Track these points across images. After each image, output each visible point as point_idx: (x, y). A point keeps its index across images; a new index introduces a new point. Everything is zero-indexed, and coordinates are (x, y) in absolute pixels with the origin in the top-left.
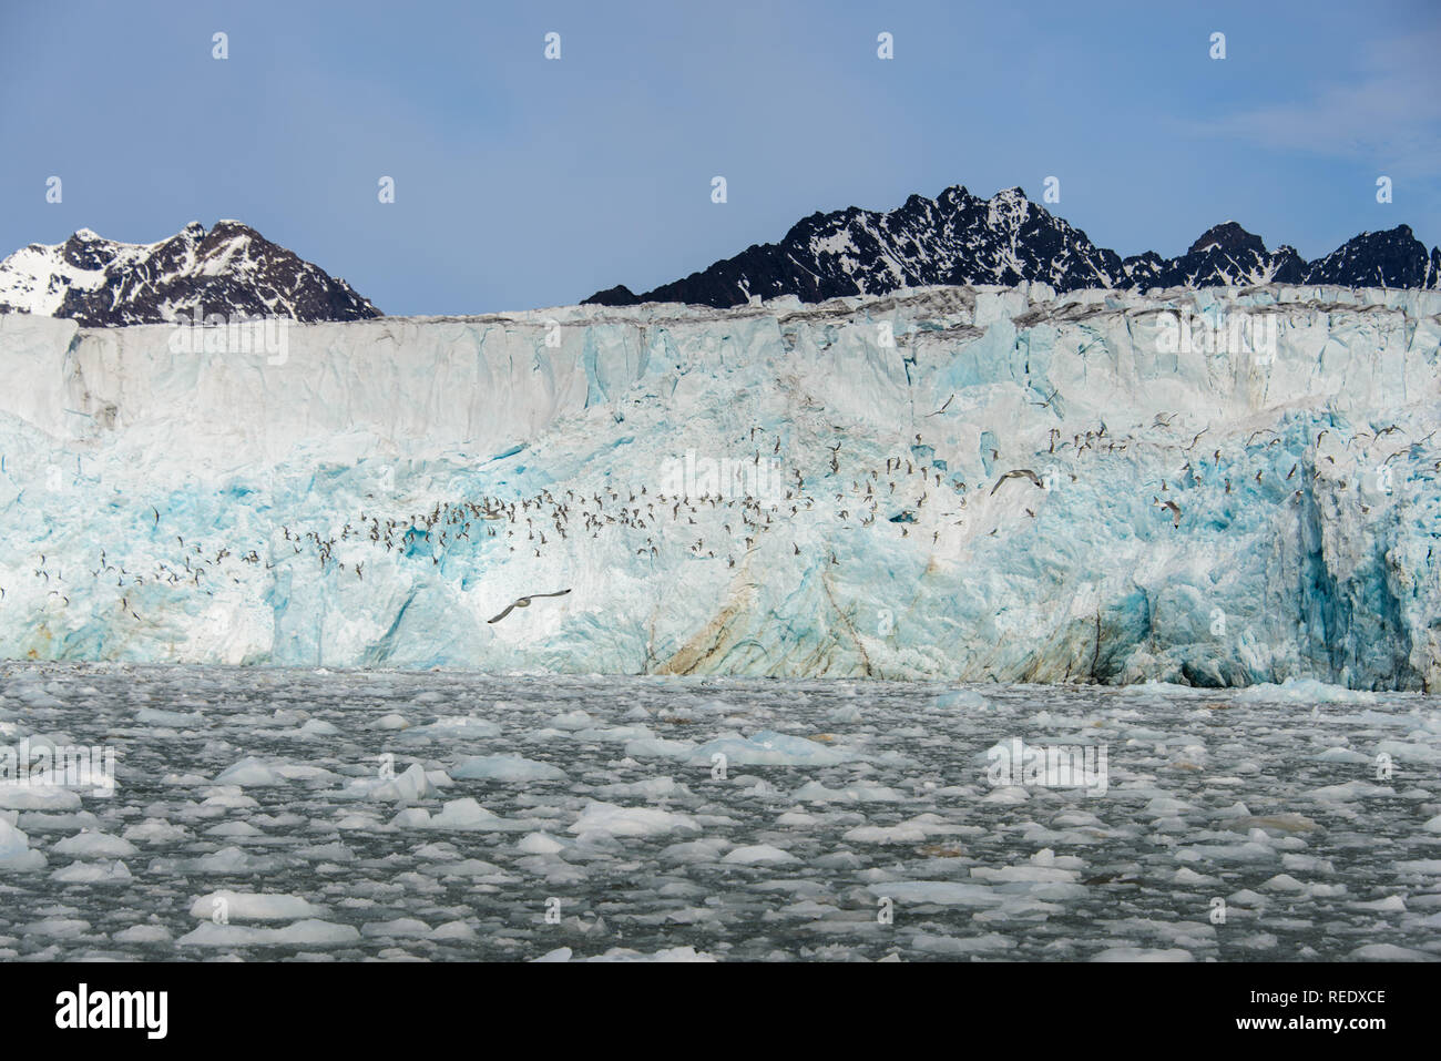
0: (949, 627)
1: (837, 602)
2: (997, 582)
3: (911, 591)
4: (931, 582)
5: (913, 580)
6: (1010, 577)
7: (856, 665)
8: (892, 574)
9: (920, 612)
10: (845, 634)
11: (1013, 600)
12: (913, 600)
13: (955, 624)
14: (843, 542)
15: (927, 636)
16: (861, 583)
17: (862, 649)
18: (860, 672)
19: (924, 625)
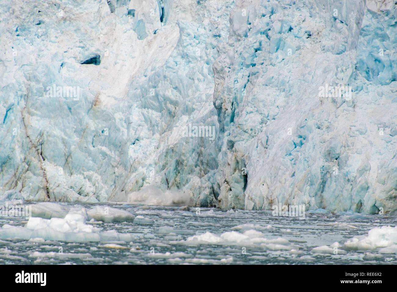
0: (104, 155)
1: (30, 132)
2: (136, 116)
3: (81, 125)
4: (96, 117)
5: (84, 114)
6: (145, 111)
7: (39, 188)
8: (70, 109)
9: (87, 142)
10: (35, 161)
11: (144, 132)
12: (82, 132)
13: (108, 153)
14: (38, 81)
15: (91, 163)
16: (49, 117)
17: (45, 175)
18: (42, 194)
19: (89, 153)
